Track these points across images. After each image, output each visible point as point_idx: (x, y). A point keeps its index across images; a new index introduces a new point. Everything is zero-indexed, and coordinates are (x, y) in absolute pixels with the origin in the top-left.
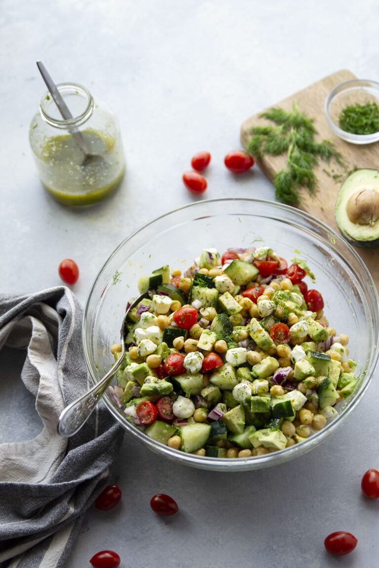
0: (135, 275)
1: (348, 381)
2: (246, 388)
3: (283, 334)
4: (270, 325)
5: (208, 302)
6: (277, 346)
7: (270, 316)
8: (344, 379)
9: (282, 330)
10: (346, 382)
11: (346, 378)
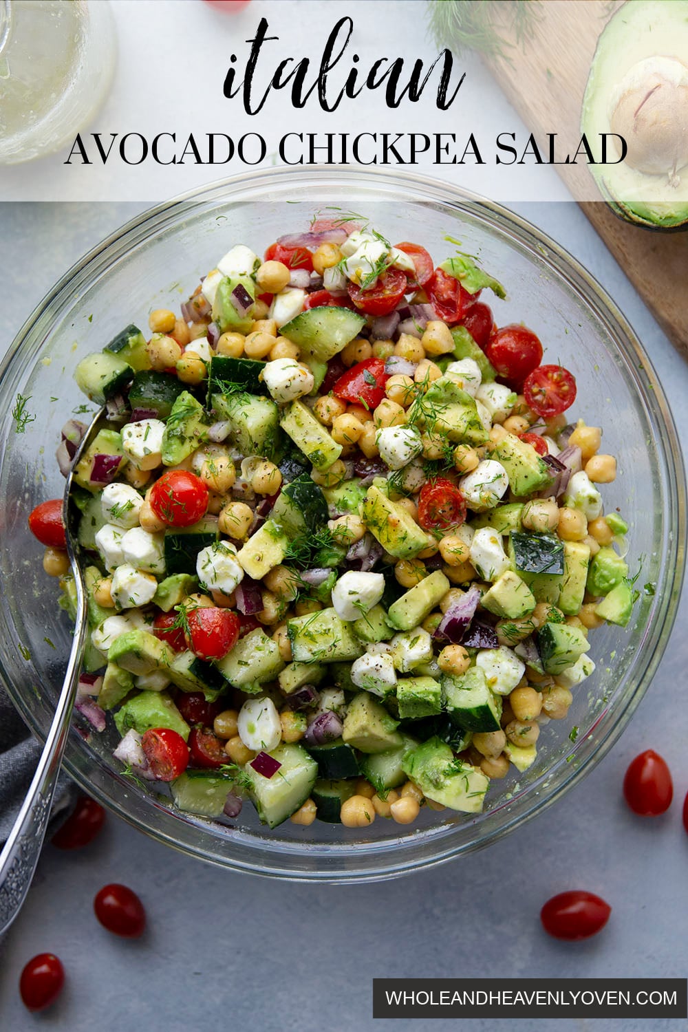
0: (64, 368)
1: (612, 581)
2: (381, 669)
3: (447, 508)
4: (414, 483)
5: (256, 445)
6: (439, 540)
7: (411, 464)
8: (602, 576)
9: (445, 501)
10: (606, 584)
11: (605, 573)
